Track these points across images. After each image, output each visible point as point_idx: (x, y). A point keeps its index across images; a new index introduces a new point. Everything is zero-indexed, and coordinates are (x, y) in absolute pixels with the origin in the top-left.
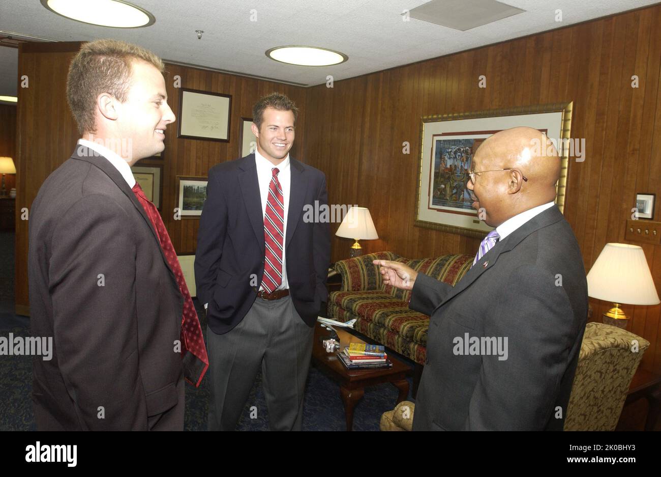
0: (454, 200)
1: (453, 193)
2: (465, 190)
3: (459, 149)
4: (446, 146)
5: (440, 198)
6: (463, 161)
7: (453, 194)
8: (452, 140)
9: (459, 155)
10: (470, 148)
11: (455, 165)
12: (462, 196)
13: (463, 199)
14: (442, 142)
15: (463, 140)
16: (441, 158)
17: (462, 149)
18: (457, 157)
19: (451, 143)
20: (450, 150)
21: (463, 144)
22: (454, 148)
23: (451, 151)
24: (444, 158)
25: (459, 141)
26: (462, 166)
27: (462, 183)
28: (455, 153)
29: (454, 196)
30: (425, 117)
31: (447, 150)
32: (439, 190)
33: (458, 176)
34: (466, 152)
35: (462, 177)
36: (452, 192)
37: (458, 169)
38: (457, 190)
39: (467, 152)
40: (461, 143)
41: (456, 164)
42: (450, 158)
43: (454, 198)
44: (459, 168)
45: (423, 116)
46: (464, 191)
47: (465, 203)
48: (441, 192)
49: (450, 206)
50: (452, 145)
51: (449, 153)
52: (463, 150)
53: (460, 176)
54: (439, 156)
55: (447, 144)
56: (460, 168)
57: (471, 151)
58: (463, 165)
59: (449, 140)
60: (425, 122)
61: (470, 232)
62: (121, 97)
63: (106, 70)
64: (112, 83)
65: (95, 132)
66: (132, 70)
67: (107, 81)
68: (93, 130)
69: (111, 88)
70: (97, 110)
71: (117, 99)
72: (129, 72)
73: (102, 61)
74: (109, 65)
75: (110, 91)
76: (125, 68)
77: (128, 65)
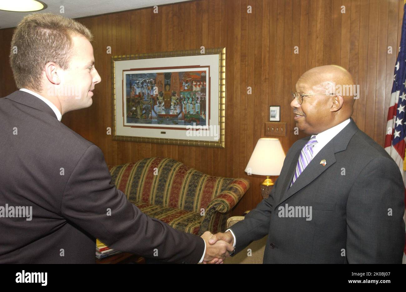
0: (144, 118)
1: (143, 113)
2: (152, 111)
3: (145, 81)
4: (134, 78)
5: (132, 118)
6: (149, 89)
7: (143, 114)
8: (139, 74)
9: (145, 85)
10: (154, 79)
11: (143, 93)
12: (150, 115)
13: (151, 117)
14: (131, 76)
15: (148, 74)
16: (131, 88)
17: (147, 81)
18: (144, 86)
19: (138, 76)
20: (138, 82)
21: (147, 76)
22: (141, 80)
23: (139, 82)
24: (133, 88)
25: (145, 75)
26: (148, 93)
27: (150, 105)
28: (142, 83)
29: (144, 115)
30: (116, 57)
31: (136, 82)
32: (131, 111)
33: (145, 100)
34: (151, 83)
35: (150, 101)
36: (142, 112)
37: (145, 96)
38: (146, 110)
39: (152, 83)
40: (146, 76)
41: (144, 91)
42: (138, 87)
43: (144, 117)
44: (146, 95)
45: (114, 56)
46: (151, 111)
47: (153, 120)
48: (133, 114)
49: (142, 123)
50: (139, 78)
51: (138, 84)
52: (149, 81)
53: (147, 100)
54: (129, 86)
55: (135, 77)
56: (147, 94)
57: (155, 81)
58: (149, 92)
59: (136, 74)
60: (115, 61)
61: (159, 141)
62: (63, 65)
63: (51, 43)
64: (56, 53)
65: (40, 91)
66: (72, 43)
67: (53, 52)
68: (38, 89)
69: (56, 58)
70: (44, 75)
71: (61, 66)
72: (70, 44)
73: (47, 35)
74: (55, 38)
75: (55, 60)
76: (67, 40)
77: (69, 38)
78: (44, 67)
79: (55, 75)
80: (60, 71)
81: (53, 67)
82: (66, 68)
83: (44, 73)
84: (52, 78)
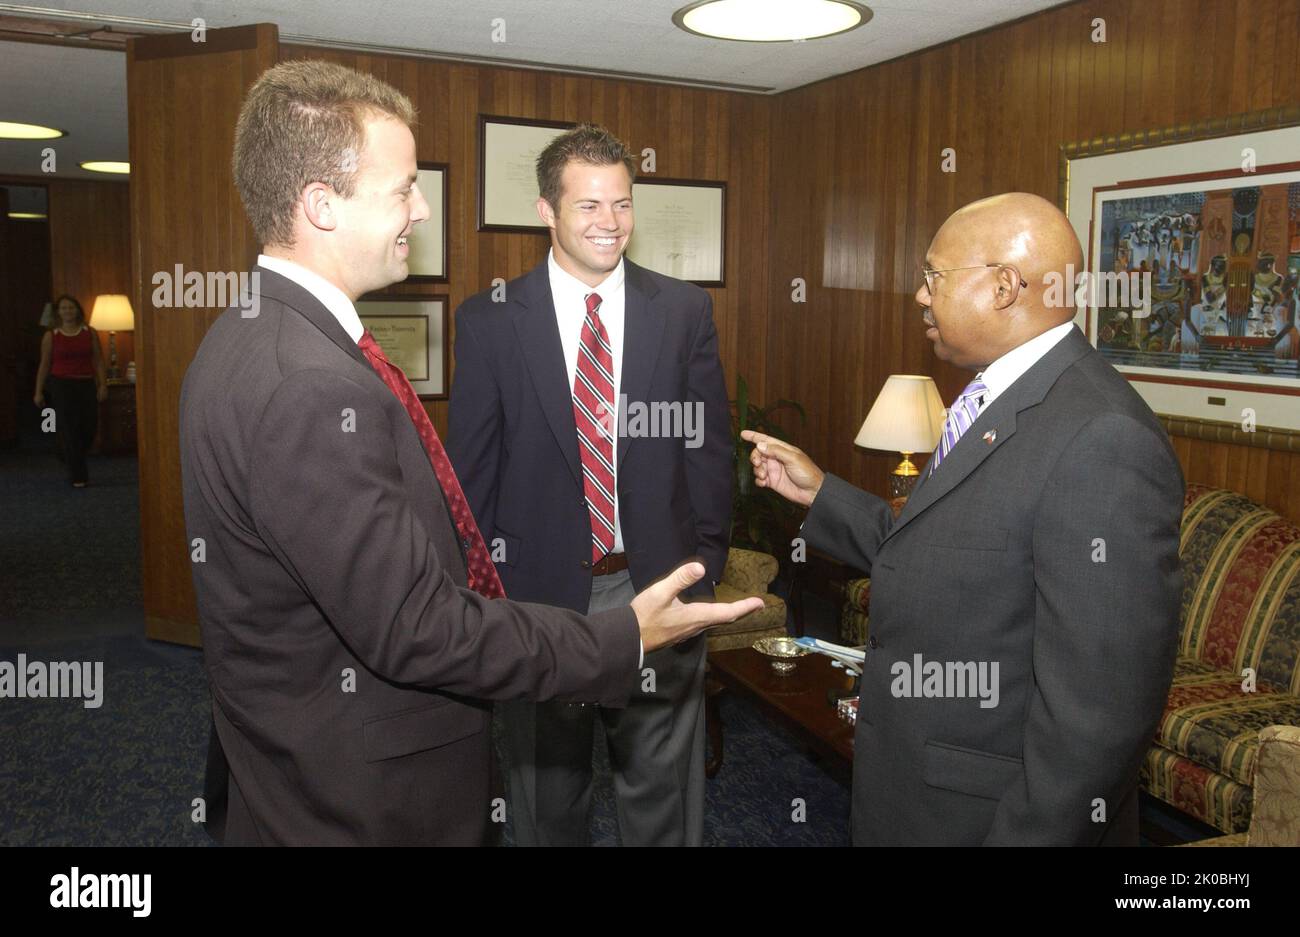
0: (1154, 349)
1: (1152, 331)
2: (1184, 323)
3: (1165, 221)
4: (1129, 214)
5: (1114, 345)
6: (1176, 249)
7: (1151, 335)
8: (1146, 198)
9: (1165, 236)
10: (1194, 215)
11: (1155, 262)
12: (1175, 338)
13: (1179, 345)
14: (1118, 205)
15: (1176, 195)
16: (1116, 245)
17: (1173, 220)
18: (1161, 240)
19: (1143, 207)
20: (1140, 224)
21: (1174, 206)
22: (1151, 219)
23: (1143, 227)
24: (1125, 246)
25: (1165, 199)
26: (1173, 263)
27: (1176, 305)
28: (1155, 230)
29: (1154, 337)
30: (1072, 146)
31: (1134, 225)
32: (1113, 325)
33: (1161, 288)
34: (1184, 226)
35: (1176, 292)
36: (1149, 328)
37: (1162, 271)
38: (1163, 322)
39: (1187, 227)
40: (1170, 205)
41: (1158, 257)
42: (1140, 244)
43: (1155, 344)
44: (1165, 269)
45: (1067, 144)
46: (1180, 326)
47: (1185, 356)
48: (1119, 333)
49: (1144, 365)
50: (1146, 211)
51: (1139, 232)
52: (1177, 222)
53: (1168, 288)
54: (1112, 241)
55: (1131, 209)
56: (1168, 266)
57: (1199, 221)
58: (1176, 259)
59: (1137, 199)
60: (1071, 159)
61: (1201, 427)
62: (344, 189)
63: (319, 140)
64: (329, 164)
65: (292, 246)
66: (365, 138)
67: (321, 161)
68: (287, 242)
69: (327, 173)
70: (300, 211)
71: (338, 192)
72: (361, 142)
73: (311, 122)
74: (326, 129)
75: (325, 179)
76: (353, 134)
77: (358, 129)
78: (301, 193)
79: (325, 209)
80: (336, 201)
81: (321, 193)
82: (349, 195)
83: (301, 205)
84: (318, 217)
